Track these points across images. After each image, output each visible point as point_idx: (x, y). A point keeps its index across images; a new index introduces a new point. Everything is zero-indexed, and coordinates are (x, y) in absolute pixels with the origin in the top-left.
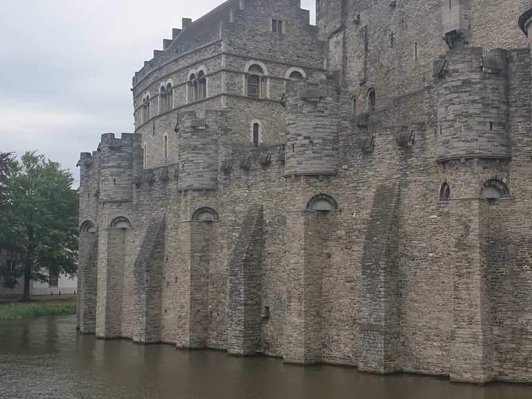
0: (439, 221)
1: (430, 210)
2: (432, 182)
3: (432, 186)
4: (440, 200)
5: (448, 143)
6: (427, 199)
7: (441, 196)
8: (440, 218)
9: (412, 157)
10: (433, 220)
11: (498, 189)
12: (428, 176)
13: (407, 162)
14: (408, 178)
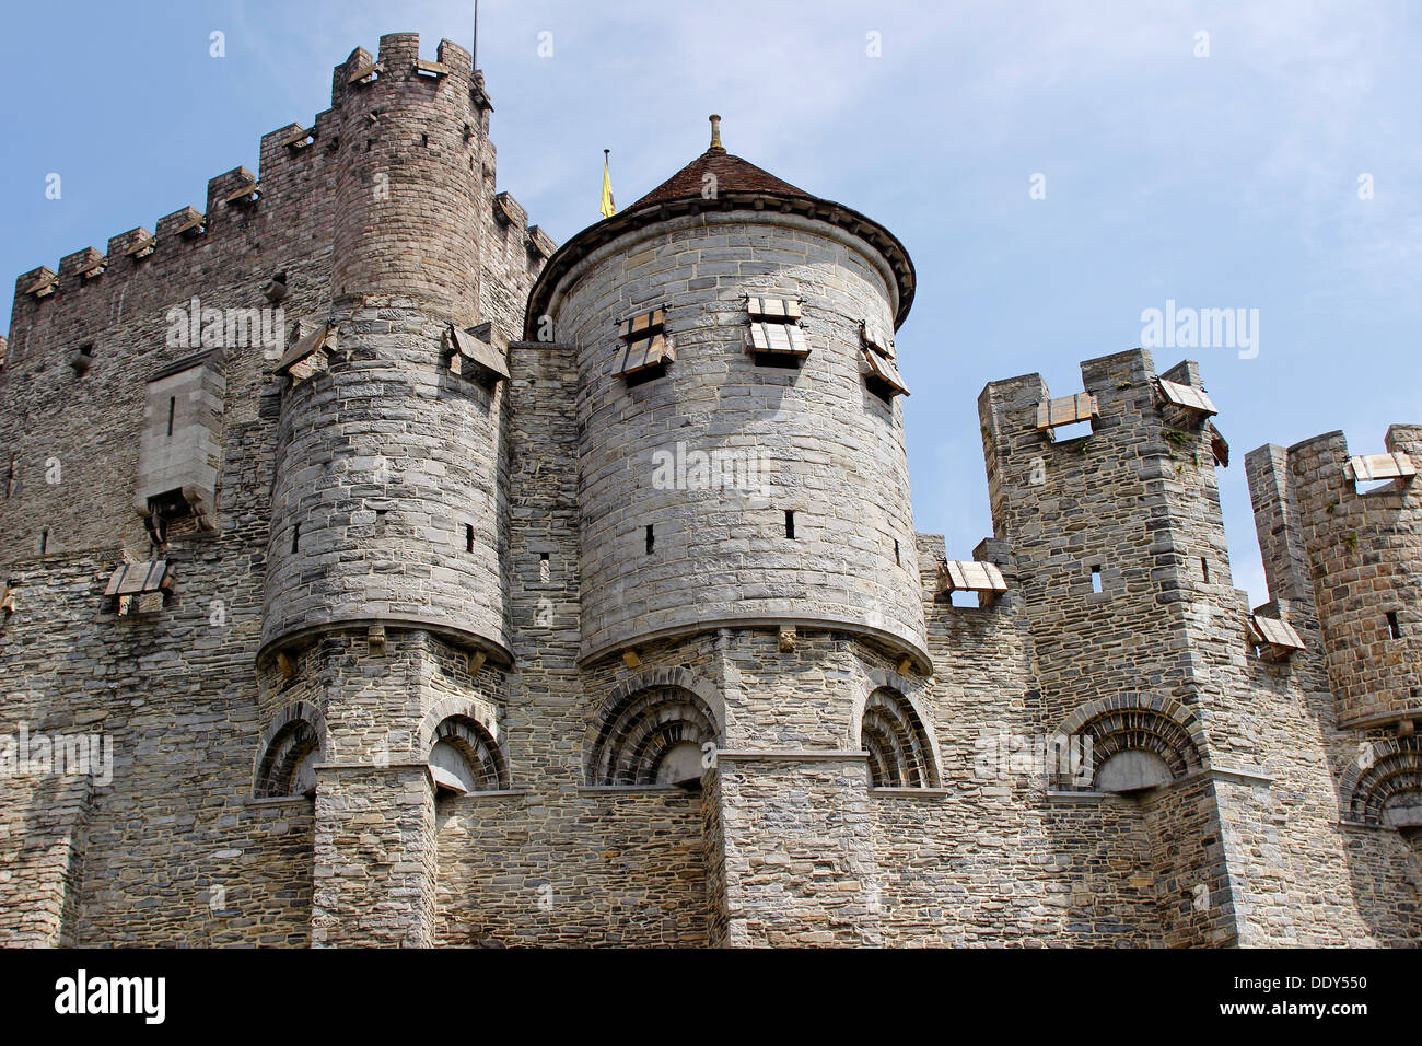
0: (250, 868)
1: (215, 831)
2: (232, 733)
3: (230, 748)
4: (258, 795)
5: (322, 575)
6: (205, 792)
7: (261, 784)
8: (252, 858)
9: (157, 648)
10: (225, 869)
11: (470, 761)
12: (220, 712)
13: (138, 665)
14: (137, 720)
